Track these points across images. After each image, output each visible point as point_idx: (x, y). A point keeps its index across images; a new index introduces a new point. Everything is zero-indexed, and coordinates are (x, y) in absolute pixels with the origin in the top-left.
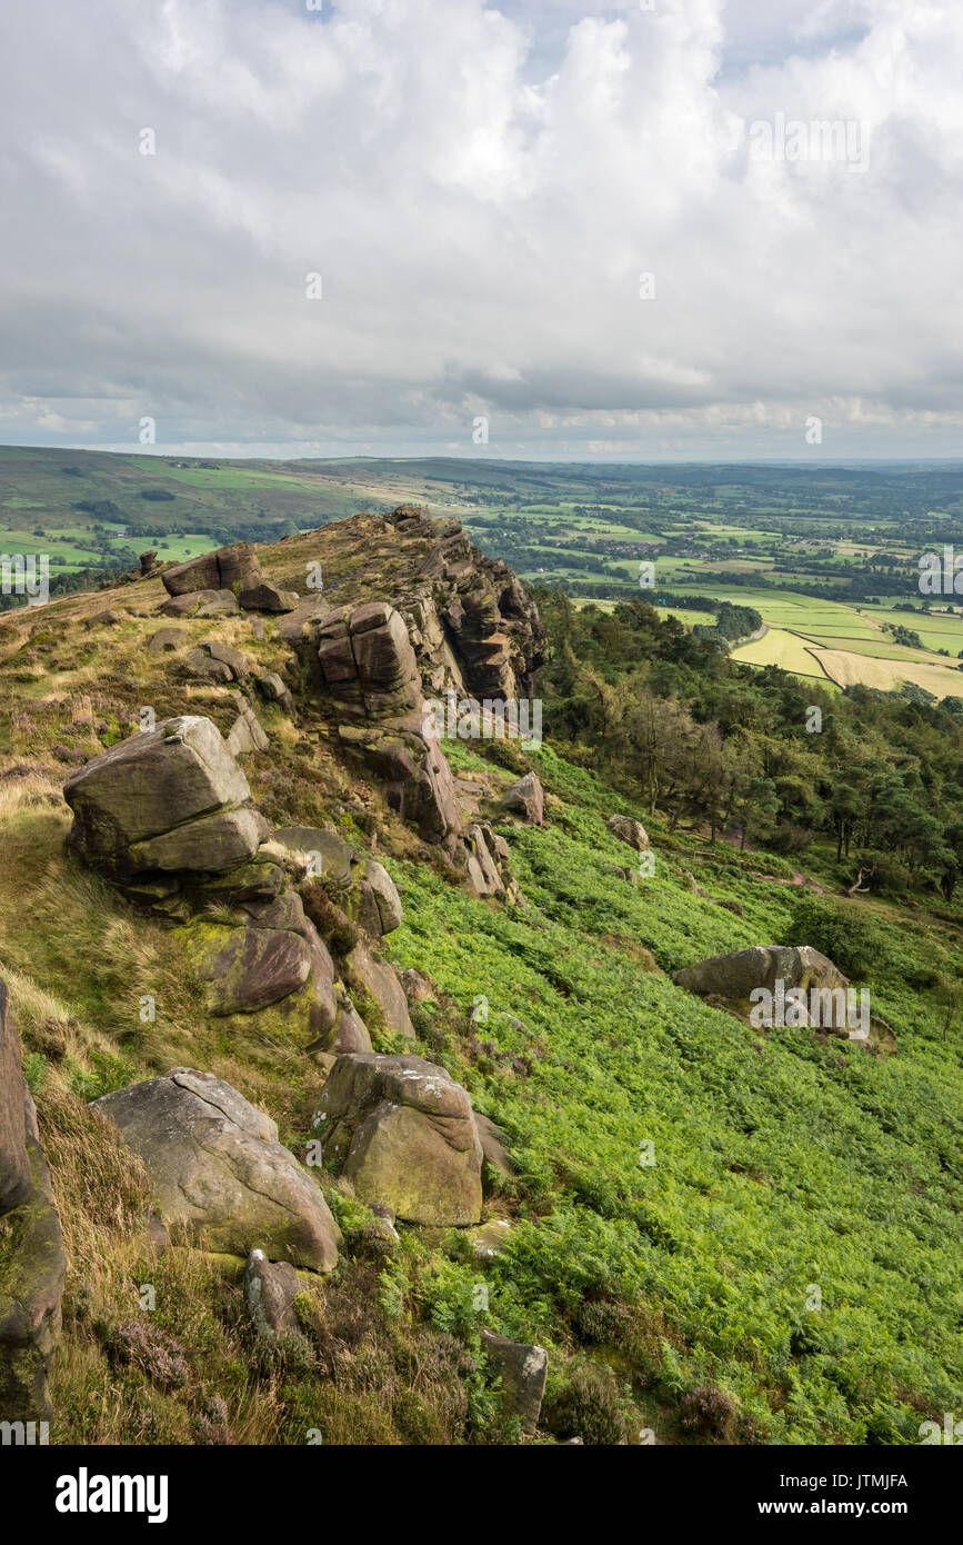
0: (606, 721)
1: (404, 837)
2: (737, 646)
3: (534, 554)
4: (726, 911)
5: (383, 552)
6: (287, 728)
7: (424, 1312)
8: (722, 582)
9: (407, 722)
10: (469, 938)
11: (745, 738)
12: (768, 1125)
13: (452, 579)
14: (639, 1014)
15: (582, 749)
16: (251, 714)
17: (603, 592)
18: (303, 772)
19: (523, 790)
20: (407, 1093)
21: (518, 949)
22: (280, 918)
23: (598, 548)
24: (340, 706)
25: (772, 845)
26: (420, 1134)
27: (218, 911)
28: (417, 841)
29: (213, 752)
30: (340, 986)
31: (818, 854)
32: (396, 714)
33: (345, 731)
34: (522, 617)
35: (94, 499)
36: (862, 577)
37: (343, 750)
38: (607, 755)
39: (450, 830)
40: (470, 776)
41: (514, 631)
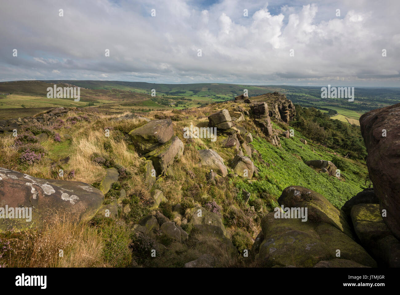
0: (304, 125)
1: (263, 135)
2: (332, 116)
3: (297, 100)
4: (319, 156)
5: (271, 98)
6: (248, 118)
7: (235, 185)
8: (331, 106)
9: (266, 119)
10: (269, 149)
11: (329, 130)
12: (313, 184)
13: (281, 102)
14: (294, 164)
15: (299, 129)
16: (243, 116)
17: (308, 106)
18: (249, 124)
19: (286, 133)
20: (243, 160)
21: (276, 152)
22: (233, 137)
23: (309, 100)
24: (256, 116)
25: (331, 148)
26: (244, 166)
27: (225, 135)
28: (265, 136)
29: (227, 114)
30: (240, 147)
31: (340, 150)
32: (264, 118)
33: (256, 120)
34: (292, 108)
35: (233, 91)
36: (359, 107)
37: (256, 122)
38: (303, 130)
39: (270, 135)
40: (278, 130)
41: (290, 110)
